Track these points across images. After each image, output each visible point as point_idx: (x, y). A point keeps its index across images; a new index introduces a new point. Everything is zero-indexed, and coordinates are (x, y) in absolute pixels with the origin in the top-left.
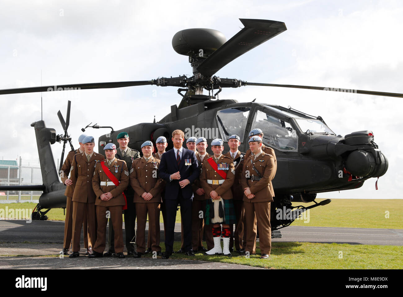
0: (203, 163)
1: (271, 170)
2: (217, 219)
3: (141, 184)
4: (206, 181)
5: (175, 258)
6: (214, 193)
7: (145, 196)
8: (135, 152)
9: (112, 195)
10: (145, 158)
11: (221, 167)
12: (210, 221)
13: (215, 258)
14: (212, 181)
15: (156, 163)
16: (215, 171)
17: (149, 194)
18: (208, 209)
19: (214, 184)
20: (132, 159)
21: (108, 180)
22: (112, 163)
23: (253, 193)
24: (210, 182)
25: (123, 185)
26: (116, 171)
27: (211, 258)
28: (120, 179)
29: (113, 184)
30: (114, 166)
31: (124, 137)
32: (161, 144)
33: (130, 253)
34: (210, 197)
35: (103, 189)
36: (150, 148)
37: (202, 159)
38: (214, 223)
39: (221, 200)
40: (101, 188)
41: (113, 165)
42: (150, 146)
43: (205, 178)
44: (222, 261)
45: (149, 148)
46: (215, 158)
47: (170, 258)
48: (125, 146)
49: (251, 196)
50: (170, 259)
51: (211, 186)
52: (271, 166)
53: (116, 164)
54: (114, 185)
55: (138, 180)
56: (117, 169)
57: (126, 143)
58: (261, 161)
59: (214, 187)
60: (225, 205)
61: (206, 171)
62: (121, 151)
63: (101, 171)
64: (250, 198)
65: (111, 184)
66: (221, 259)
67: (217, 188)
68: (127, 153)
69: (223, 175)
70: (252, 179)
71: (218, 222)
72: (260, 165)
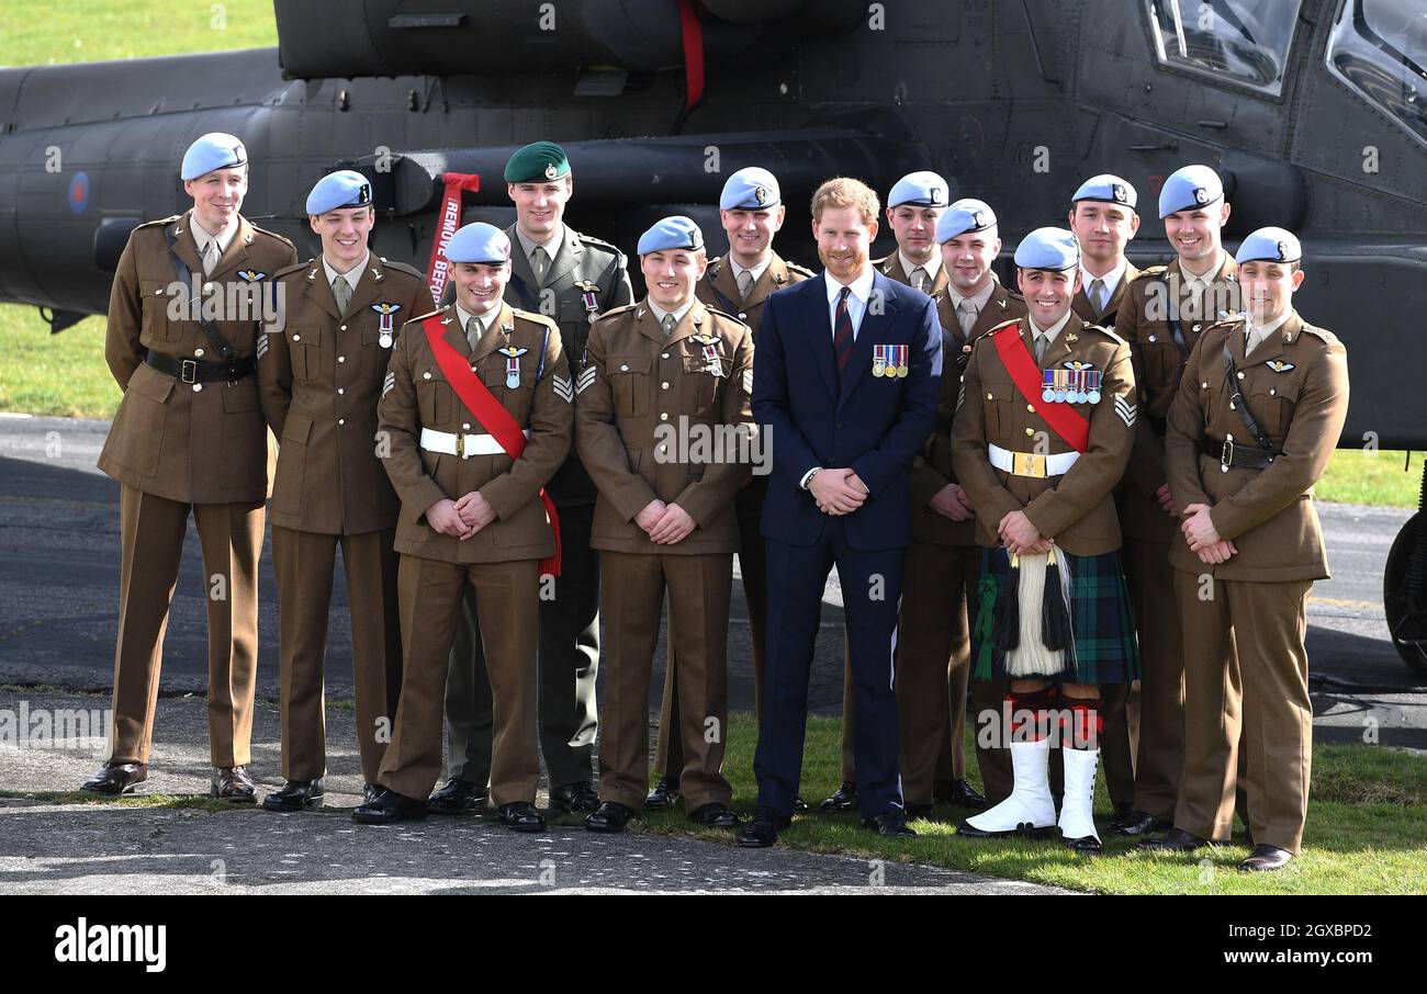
0: (972, 345)
1: (1324, 417)
2: (1033, 657)
3: (635, 455)
4: (980, 451)
5: (803, 844)
6: (1016, 525)
7: (655, 524)
8: (602, 258)
9: (492, 508)
10: (660, 314)
11: (1060, 391)
12: (998, 664)
13: (1005, 854)
14: (1011, 454)
15: (716, 345)
16: (1030, 408)
17: (675, 510)
18: (990, 600)
19: (1021, 471)
20: (591, 303)
21: (467, 426)
22: (486, 333)
23: (1226, 534)
24: (1001, 458)
25: (544, 457)
26: (513, 382)
27: (984, 858)
28: (528, 419)
29: (496, 448)
30: (497, 351)
31: (542, 178)
32: (750, 215)
33: (568, 801)
34: (1000, 541)
35: (443, 474)
36: (686, 263)
37: (968, 321)
38: (1019, 674)
39: (1057, 557)
40: (429, 465)
41: (491, 343)
42: (690, 249)
43: (975, 435)
44: (1040, 873)
45: (680, 261)
46: (1036, 333)
47: (780, 839)
48: (548, 225)
49: (1217, 553)
50: (781, 849)
51: (1006, 486)
52: (1324, 395)
53: (508, 337)
54: (500, 450)
55: (619, 431)
56: (517, 369)
57: (552, 206)
58: (1278, 367)
59: (1020, 492)
60: (1075, 586)
61: (983, 399)
62: (528, 254)
63: (427, 376)
64: (1213, 562)
65: (483, 445)
66: (1035, 864)
67: (1037, 495)
68: (563, 267)
69: (1072, 428)
70: (1226, 461)
71: (1039, 671)
72: (1272, 392)
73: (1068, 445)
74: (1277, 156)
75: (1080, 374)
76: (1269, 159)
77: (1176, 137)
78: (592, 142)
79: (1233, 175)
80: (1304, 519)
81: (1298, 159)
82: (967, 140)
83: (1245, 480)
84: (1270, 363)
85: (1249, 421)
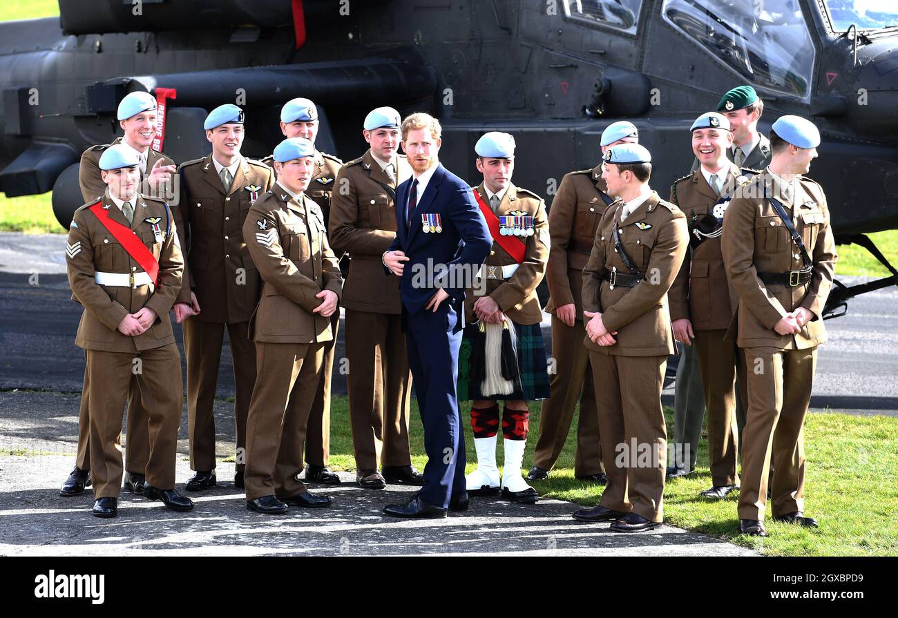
1: (671, 258)
2: (496, 384)
6: (484, 302)
11: (510, 228)
18: (466, 353)
21: (134, 269)
30: (145, 221)
34: (474, 315)
38: (487, 395)
39: (509, 326)
46: (490, 193)
49: (605, 340)
60: (520, 342)
67: (496, 288)
69: (517, 250)
70: (612, 283)
71: (501, 393)
72: (638, 242)
73: (514, 260)
74: (634, 70)
75: (521, 218)
76: (630, 71)
77: (576, 59)
78: (241, 69)
79: (609, 81)
80: (657, 319)
81: (647, 71)
82: (457, 64)
83: (623, 295)
84: (638, 224)
85: (625, 258)
